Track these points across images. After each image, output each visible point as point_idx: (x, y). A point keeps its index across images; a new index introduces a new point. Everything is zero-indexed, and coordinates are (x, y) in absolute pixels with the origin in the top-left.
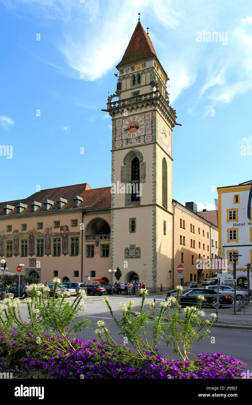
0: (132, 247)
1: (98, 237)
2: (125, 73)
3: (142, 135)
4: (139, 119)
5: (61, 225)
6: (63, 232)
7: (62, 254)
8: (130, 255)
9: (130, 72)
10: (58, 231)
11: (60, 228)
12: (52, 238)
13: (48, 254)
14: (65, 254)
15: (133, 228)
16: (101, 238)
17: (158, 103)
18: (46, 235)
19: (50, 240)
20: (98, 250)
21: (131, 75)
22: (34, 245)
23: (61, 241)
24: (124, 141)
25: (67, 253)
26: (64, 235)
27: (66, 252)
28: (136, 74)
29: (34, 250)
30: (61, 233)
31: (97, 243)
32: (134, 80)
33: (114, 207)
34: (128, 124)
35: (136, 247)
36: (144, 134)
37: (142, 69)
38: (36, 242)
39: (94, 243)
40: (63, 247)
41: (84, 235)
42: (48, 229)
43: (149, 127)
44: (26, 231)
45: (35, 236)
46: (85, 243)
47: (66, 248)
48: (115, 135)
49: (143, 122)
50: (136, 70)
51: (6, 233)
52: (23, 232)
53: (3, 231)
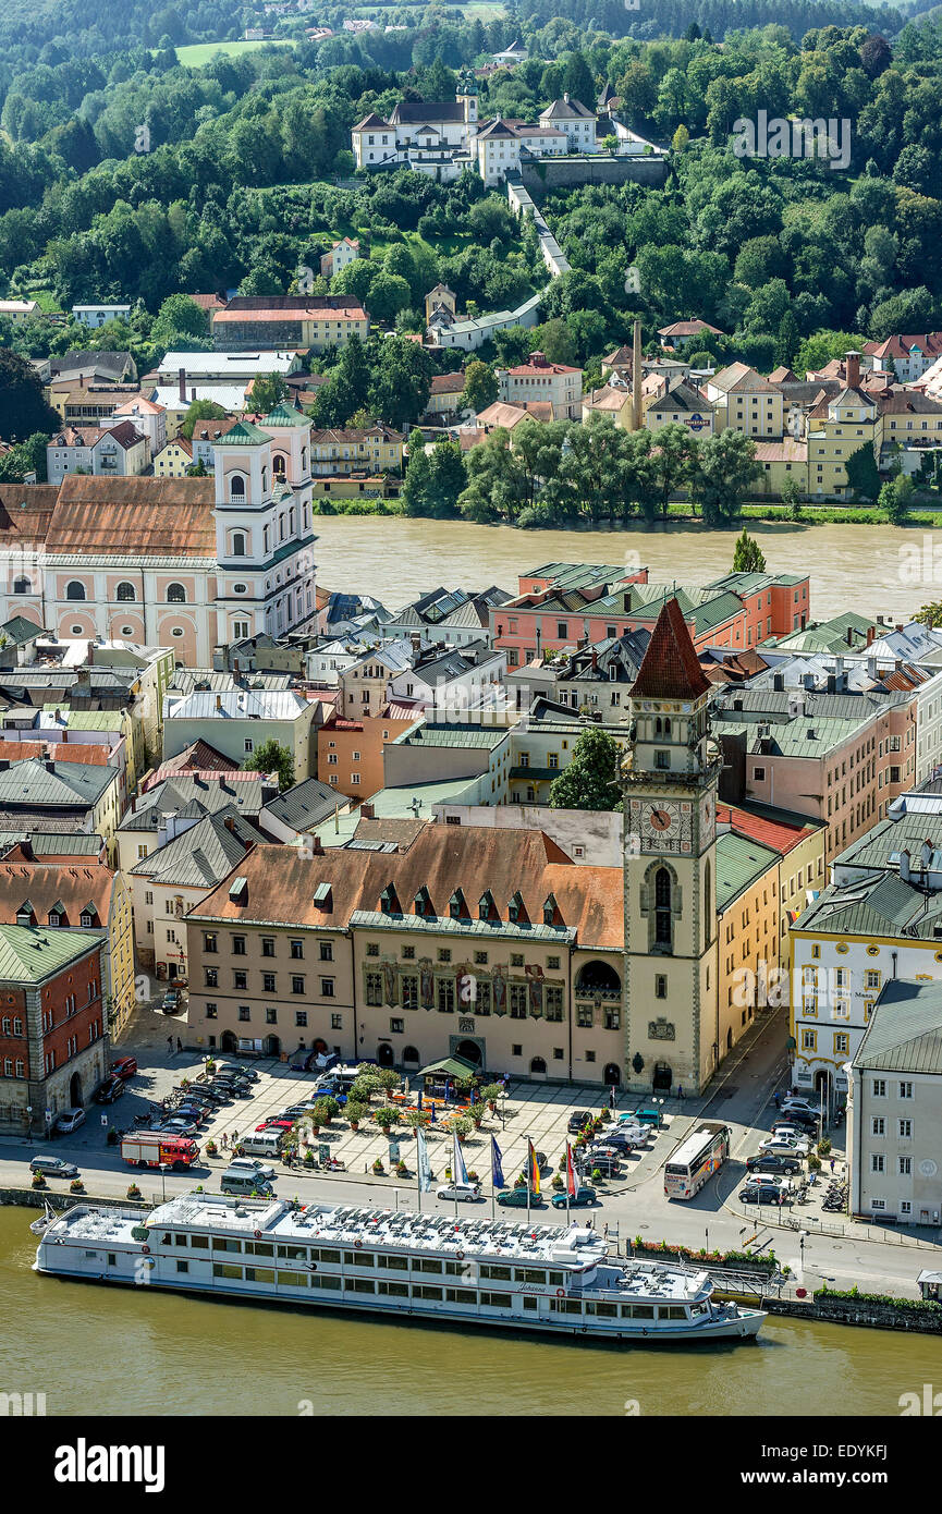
0: (662, 1021)
1: (598, 993)
2: (643, 710)
3: (674, 838)
4: (669, 808)
5: (526, 963)
6: (529, 975)
7: (530, 1016)
8: (658, 1034)
9: (652, 711)
10: (521, 972)
11: (524, 967)
12: (506, 984)
13: (500, 1014)
14: (536, 1017)
15: (661, 991)
16: (605, 996)
18: (496, 977)
19: (504, 987)
21: (654, 717)
23: (528, 992)
24: (645, 841)
25: (540, 1016)
26: (534, 982)
27: (538, 1012)
28: (663, 718)
30: (526, 977)
31: (598, 1005)
32: (659, 728)
33: (629, 951)
34: (651, 813)
35: (668, 1022)
36: (678, 838)
37: (672, 712)
39: (593, 1003)
40: (530, 1002)
41: (573, 987)
42: (499, 967)
43: (687, 827)
44: (450, 964)
46: (574, 1002)
47: (538, 1005)
49: (676, 817)
50: (662, 711)
51: (401, 961)
52: (444, 964)
53: (395, 956)
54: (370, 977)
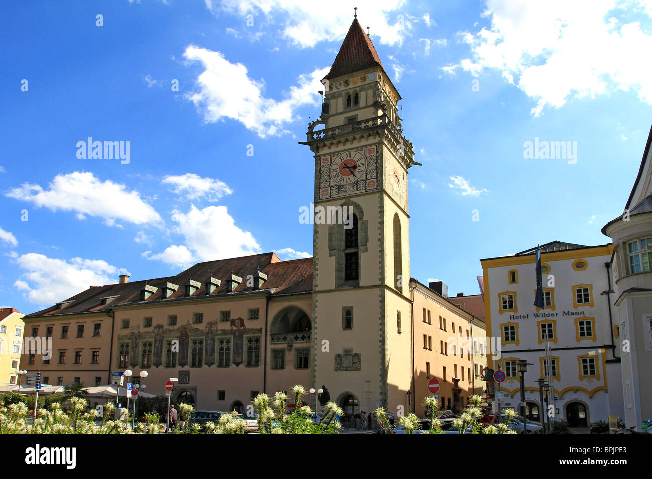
0: (347, 352)
1: (291, 336)
2: (334, 90)
3: (361, 179)
4: (356, 157)
5: (232, 317)
6: (234, 328)
7: (233, 365)
8: (344, 365)
9: (343, 88)
10: (227, 326)
11: (230, 322)
12: (216, 338)
13: (210, 364)
14: (237, 364)
15: (348, 323)
16: (297, 338)
17: (386, 132)
18: (208, 333)
19: (214, 341)
20: (290, 358)
21: (343, 93)
22: (187, 350)
23: (232, 344)
24: (334, 189)
25: (241, 362)
26: (237, 334)
27: (239, 360)
28: (351, 91)
29: (187, 357)
30: (232, 330)
31: (290, 347)
32: (349, 100)
33: (318, 289)
34: (340, 163)
35: (354, 352)
36: (364, 178)
37: (360, 83)
38: (190, 344)
39: (285, 346)
40: (234, 352)
41: (269, 333)
42: (211, 324)
43: (372, 167)
44: (176, 327)
45: (189, 334)
46: (270, 347)
47: (240, 354)
48: (320, 179)
49: (363, 161)
50: (351, 86)
51: (143, 330)
52: (171, 328)
53: (139, 327)
54: (122, 346)
